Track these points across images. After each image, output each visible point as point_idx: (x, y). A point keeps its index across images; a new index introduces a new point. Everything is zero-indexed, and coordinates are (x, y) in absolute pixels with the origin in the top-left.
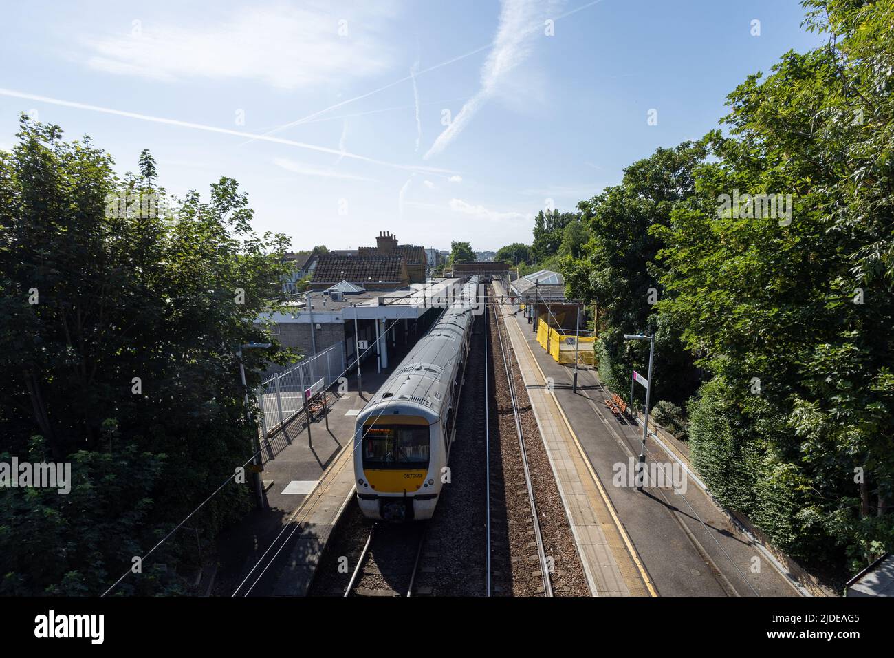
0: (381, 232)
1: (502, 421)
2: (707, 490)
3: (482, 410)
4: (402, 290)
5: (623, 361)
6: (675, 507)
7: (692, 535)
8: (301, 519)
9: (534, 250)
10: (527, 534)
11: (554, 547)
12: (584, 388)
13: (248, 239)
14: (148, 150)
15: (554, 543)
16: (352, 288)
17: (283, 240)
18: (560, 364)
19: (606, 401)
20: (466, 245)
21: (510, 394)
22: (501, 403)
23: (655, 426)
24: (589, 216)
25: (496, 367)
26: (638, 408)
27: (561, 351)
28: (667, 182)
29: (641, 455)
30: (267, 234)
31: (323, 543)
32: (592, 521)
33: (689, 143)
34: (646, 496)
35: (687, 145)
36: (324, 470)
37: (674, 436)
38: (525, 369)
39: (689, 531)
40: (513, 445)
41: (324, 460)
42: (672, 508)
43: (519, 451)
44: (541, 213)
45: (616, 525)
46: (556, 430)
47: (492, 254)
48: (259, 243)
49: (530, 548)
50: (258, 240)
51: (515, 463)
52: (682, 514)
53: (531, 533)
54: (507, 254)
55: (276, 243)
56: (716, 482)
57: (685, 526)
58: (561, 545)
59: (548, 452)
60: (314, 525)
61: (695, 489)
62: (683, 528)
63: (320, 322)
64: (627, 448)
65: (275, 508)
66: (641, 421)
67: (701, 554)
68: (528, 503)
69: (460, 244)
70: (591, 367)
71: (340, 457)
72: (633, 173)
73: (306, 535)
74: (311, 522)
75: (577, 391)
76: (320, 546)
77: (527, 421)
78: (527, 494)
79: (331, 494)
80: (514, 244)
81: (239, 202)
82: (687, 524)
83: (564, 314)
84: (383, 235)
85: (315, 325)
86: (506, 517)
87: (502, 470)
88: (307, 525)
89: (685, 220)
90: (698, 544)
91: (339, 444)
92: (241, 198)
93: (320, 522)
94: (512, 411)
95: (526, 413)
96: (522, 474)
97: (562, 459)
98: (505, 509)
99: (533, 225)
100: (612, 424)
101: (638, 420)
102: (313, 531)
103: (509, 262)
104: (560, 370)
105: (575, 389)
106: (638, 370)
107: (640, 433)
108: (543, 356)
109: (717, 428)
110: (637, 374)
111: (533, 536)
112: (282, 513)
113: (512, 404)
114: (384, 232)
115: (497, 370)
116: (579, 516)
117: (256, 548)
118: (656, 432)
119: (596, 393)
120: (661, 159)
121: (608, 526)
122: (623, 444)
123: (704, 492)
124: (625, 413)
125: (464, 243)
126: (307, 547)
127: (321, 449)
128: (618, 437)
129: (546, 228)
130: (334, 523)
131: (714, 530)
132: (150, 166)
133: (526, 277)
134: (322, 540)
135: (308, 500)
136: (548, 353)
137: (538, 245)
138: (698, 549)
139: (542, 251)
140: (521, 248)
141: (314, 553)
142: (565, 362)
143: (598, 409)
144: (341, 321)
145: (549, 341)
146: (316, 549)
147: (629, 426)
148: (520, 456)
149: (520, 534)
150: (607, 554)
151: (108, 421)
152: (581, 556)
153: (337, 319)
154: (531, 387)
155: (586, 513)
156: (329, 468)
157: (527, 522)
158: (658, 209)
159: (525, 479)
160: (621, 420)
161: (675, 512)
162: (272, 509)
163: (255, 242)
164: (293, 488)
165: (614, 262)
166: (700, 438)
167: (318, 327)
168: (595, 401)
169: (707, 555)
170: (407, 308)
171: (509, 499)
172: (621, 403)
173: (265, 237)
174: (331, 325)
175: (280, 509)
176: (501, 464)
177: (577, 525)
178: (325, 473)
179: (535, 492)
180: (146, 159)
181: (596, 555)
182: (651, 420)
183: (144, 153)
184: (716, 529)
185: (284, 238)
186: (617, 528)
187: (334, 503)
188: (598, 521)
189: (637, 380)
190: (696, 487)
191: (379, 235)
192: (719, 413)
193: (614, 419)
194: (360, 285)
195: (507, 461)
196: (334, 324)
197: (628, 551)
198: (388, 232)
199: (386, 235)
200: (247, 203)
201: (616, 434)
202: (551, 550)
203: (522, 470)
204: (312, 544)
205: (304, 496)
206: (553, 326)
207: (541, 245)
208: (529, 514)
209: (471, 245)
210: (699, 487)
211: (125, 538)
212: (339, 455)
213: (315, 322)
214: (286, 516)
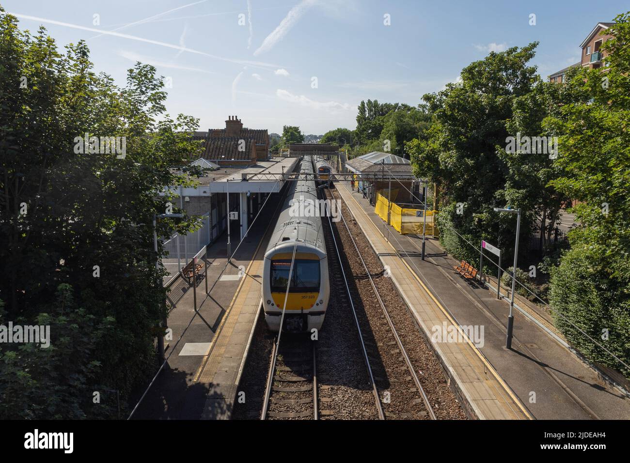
0: (230, 117)
1: (360, 285)
2: (569, 348)
3: (339, 276)
4: (252, 167)
5: (470, 232)
6: (547, 364)
7: (568, 390)
8: (205, 380)
9: (357, 134)
10: (409, 391)
11: (439, 403)
12: (430, 255)
13: (163, 120)
14: (84, 41)
15: (438, 399)
16: (209, 165)
17: (192, 122)
18: (402, 234)
19: (456, 267)
20: (296, 129)
21: (361, 261)
22: (355, 270)
23: (507, 290)
24: (434, 107)
25: (342, 237)
26: (487, 273)
27: (402, 223)
28: (500, 80)
29: (510, 316)
30: (180, 116)
31: (230, 404)
32: (476, 377)
33: (516, 48)
34: (516, 354)
35: (515, 49)
36: (214, 331)
37: (527, 298)
38: (372, 239)
39: (565, 386)
40: (376, 308)
41: (212, 323)
42: (543, 365)
43: (382, 313)
44: (363, 103)
45: (498, 381)
46: (417, 294)
47: (316, 137)
48: (172, 123)
49: (416, 405)
50: (172, 121)
51: (382, 325)
52: (553, 371)
53: (414, 390)
54: (332, 137)
55: (184, 124)
56: (584, 340)
57: (560, 381)
58: (444, 401)
59: (416, 314)
60: (218, 385)
61: (557, 347)
62: (558, 383)
63: (188, 195)
64: (484, 310)
65: (176, 369)
66: (492, 285)
67: (581, 406)
68: (403, 362)
69: (291, 128)
70: (431, 237)
71: (226, 319)
72: (471, 73)
73: (212, 395)
74: (215, 383)
75: (425, 259)
76: (229, 406)
77: (383, 285)
78: (400, 353)
79: (227, 355)
80: (338, 129)
81: (156, 85)
82: (560, 380)
83: (398, 190)
84: (231, 119)
85: (184, 197)
86: (386, 376)
87: (371, 331)
88: (211, 385)
89: (574, 113)
90: (576, 397)
91: (222, 307)
92: (158, 82)
93: (224, 383)
94: (367, 277)
95: (380, 278)
96: (391, 335)
97: (431, 320)
98: (383, 367)
99: (357, 113)
100: (464, 287)
101: (487, 284)
102: (218, 391)
103: (335, 144)
104: (402, 239)
105: (423, 256)
106: (486, 239)
107: (492, 296)
108: (386, 227)
109: (583, 291)
110: (487, 244)
111: (417, 393)
112: (184, 374)
113: (365, 270)
114: (233, 117)
115: (344, 239)
116: (462, 373)
117: (166, 409)
118: (508, 295)
119: (442, 260)
120: (494, 60)
121: (491, 382)
122: (480, 306)
123: (567, 350)
124: (475, 279)
125: (295, 128)
126: (216, 407)
127: (206, 312)
128: (474, 300)
129: (367, 115)
130: (237, 383)
131: (587, 384)
132: (84, 54)
133: (360, 157)
134: (229, 400)
135: (207, 361)
136: (389, 224)
137: (361, 131)
138: (578, 403)
139: (364, 136)
140: (344, 132)
141: (223, 413)
142: (406, 232)
143: (447, 274)
144: (208, 194)
145: (389, 214)
146: (225, 407)
147: (481, 290)
148: (385, 318)
149: (404, 391)
150: (499, 409)
151: (62, 286)
152: (476, 411)
153: (205, 192)
154: (383, 255)
155: (468, 369)
156: (218, 330)
157: (407, 379)
158: (496, 102)
159: (394, 339)
160: (471, 284)
161: (546, 368)
162: (173, 370)
163: (168, 123)
164: (189, 349)
165: (459, 146)
166: (565, 300)
167: (187, 199)
168: (443, 267)
169: (588, 409)
170: (268, 183)
171: (384, 358)
172: (470, 269)
173: (178, 119)
174: (199, 198)
175: (180, 370)
176: (369, 324)
177: (463, 382)
178: (216, 335)
179: (408, 351)
180: (81, 48)
181: (489, 410)
182: (502, 284)
183: (80, 43)
184: (589, 384)
185: (192, 120)
186: (500, 384)
187: (233, 364)
188: (481, 378)
189: (486, 248)
190: (557, 344)
191: (228, 119)
192: (583, 277)
193: (465, 284)
194: (215, 162)
195: (374, 323)
196: (202, 197)
197: (517, 406)
198: (236, 117)
199: (235, 119)
200: (163, 85)
201: (471, 297)
202: (437, 406)
203: (389, 331)
204: (219, 404)
205: (202, 357)
206: (392, 200)
207: (364, 130)
208: (408, 372)
209: (300, 129)
210: (561, 345)
211: (75, 401)
212: (224, 318)
213: (184, 195)
214: (189, 377)
